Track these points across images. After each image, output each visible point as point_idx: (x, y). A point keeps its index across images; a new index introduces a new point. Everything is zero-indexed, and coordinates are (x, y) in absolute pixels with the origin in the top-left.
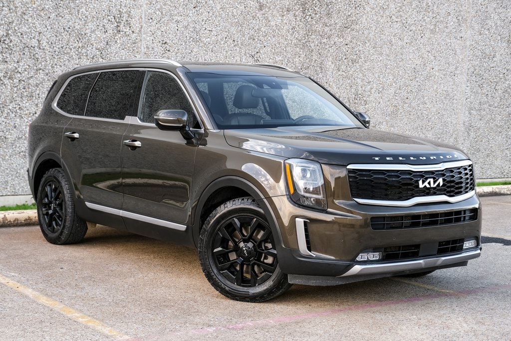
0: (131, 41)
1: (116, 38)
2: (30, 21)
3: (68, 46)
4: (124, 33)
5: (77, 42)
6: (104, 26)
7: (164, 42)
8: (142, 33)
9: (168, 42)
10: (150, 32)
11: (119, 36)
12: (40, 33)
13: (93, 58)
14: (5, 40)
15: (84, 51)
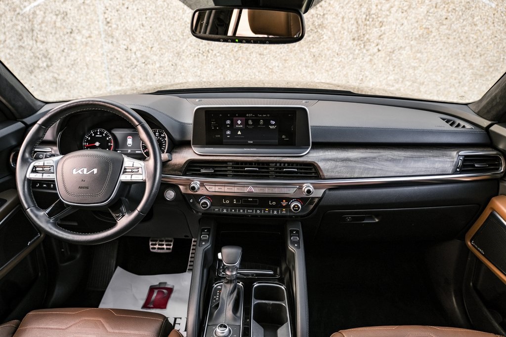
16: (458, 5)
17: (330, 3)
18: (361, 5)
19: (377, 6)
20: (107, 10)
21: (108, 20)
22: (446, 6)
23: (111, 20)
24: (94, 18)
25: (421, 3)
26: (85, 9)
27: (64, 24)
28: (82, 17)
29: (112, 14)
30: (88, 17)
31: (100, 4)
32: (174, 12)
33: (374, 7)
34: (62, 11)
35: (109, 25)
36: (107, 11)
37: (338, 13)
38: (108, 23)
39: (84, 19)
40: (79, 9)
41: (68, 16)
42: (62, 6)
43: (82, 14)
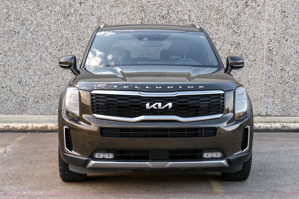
0: (256, 12)
1: (245, 10)
2: (183, 3)
3: (209, 18)
4: (251, 6)
5: (216, 15)
6: (236, 3)
7: (283, 11)
8: (266, 6)
9: (286, 11)
10: (272, 5)
11: (248, 9)
12: (190, 11)
13: (228, 25)
14: (167, 17)
15: (221, 20)
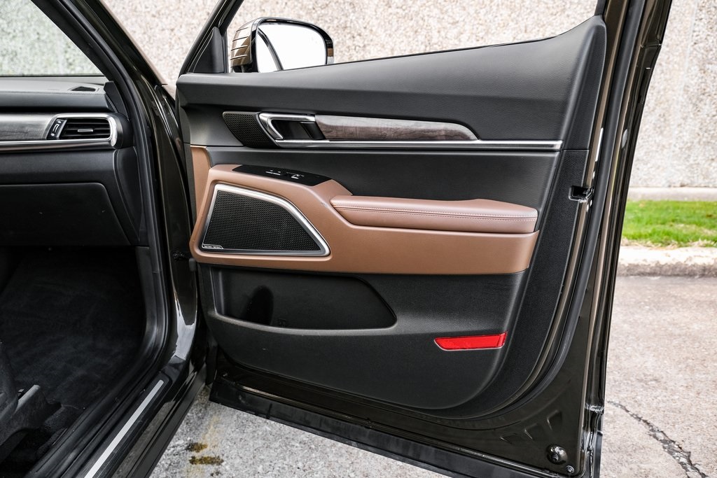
16: (558, 28)
17: (371, 30)
18: (416, 32)
19: (439, 32)
20: (69, 47)
21: (70, 61)
22: (541, 29)
23: (74, 61)
24: (52, 59)
25: (504, 26)
26: (40, 46)
27: (13, 67)
28: (36, 57)
29: (76, 54)
30: (44, 58)
31: (60, 40)
32: (158, 47)
33: (435, 34)
34: (10, 50)
35: (72, 67)
36: (69, 50)
37: (385, 43)
38: (70, 64)
39: (39, 60)
40: (32, 46)
41: (19, 56)
42: (10, 44)
43: (36, 54)
